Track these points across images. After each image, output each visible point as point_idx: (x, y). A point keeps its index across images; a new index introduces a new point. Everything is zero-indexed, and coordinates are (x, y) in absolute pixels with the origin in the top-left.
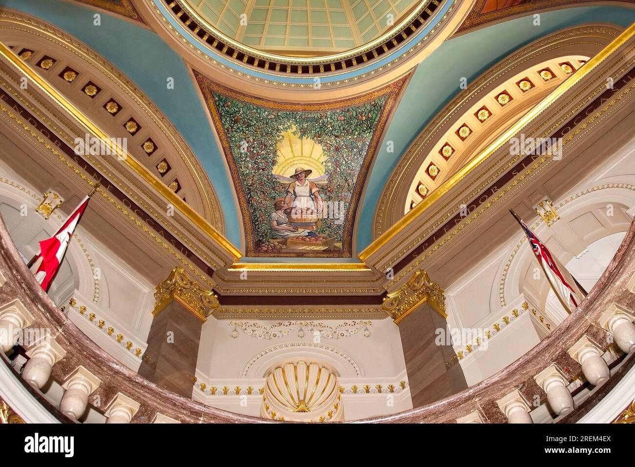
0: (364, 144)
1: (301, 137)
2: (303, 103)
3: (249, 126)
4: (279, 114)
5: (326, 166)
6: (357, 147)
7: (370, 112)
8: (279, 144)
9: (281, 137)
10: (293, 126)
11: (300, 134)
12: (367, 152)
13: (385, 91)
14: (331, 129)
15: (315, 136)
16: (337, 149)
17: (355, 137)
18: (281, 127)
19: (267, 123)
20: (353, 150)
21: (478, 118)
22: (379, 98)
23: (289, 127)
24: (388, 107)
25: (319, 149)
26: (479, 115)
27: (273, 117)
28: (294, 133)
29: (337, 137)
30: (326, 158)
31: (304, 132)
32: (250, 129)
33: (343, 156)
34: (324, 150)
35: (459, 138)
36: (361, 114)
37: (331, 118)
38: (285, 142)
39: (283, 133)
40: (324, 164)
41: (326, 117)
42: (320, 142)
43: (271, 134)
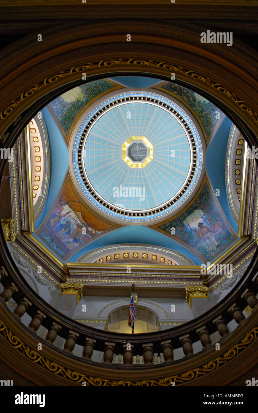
0: (59, 115)
1: (77, 99)
2: (87, 109)
3: (95, 87)
4: (90, 99)
5: (62, 98)
6: (59, 113)
7: (67, 126)
8: (82, 90)
9: (83, 93)
10: (83, 100)
11: (79, 99)
12: (55, 115)
13: (69, 135)
14: (72, 110)
15: (74, 103)
16: (64, 106)
17: (63, 115)
18: (86, 96)
19: (90, 93)
20: (60, 111)
21: (38, 157)
22: (69, 133)
23: (83, 98)
24: (64, 133)
25: (69, 101)
26: (39, 158)
27: (91, 96)
28: (80, 98)
29: (68, 110)
30: (65, 100)
31: (78, 101)
32: (93, 87)
33: (61, 106)
34: (67, 102)
35: (37, 146)
36: (69, 123)
37: (75, 113)
38: (80, 93)
39: (83, 95)
40: (63, 99)
41: (77, 112)
42: (71, 103)
43: (86, 91)
